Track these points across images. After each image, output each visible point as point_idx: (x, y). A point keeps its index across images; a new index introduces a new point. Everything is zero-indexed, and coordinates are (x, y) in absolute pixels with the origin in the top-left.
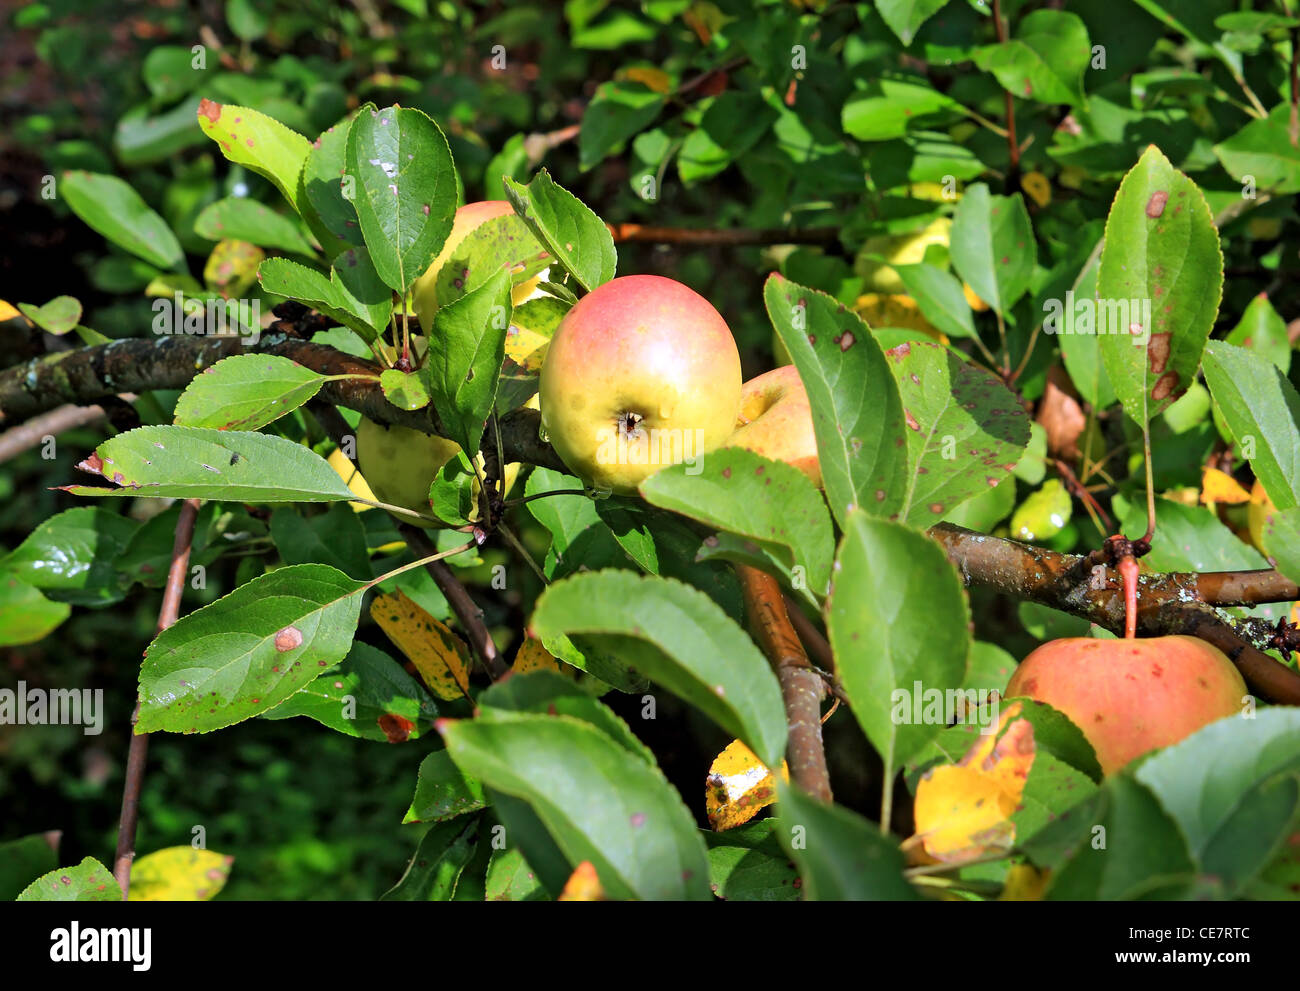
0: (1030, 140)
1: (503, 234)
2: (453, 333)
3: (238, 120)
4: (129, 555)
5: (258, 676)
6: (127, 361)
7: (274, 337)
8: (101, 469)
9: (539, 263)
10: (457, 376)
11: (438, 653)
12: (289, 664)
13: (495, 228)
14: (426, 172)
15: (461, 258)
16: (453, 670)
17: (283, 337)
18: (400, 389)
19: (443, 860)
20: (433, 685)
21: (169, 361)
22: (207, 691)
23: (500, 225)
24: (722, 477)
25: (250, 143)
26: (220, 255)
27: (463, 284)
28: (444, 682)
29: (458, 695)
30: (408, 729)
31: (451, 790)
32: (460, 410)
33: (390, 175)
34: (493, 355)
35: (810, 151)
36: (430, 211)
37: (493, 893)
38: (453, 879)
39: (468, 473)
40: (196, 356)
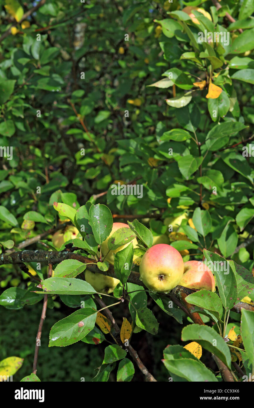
0: (204, 196)
1: (123, 232)
2: (120, 257)
3: (61, 206)
4: (24, 297)
5: (75, 333)
6: (28, 256)
7: (65, 252)
8: (42, 287)
9: (131, 238)
10: (121, 266)
11: (103, 322)
12: (82, 330)
13: (121, 230)
14: (106, 218)
15: (113, 237)
16: (107, 327)
17: (67, 252)
18: (102, 266)
19: (105, 370)
20: (102, 330)
21: (39, 256)
22: (64, 337)
23: (122, 230)
24: (201, 296)
25: (64, 211)
26: (25, 223)
27: (114, 242)
28: (105, 329)
29: (108, 332)
30: (98, 341)
31: (111, 356)
32: (122, 274)
33: (98, 219)
34: (129, 262)
35: (155, 198)
36: (106, 227)
37: (118, 380)
38: (108, 375)
39: (121, 287)
40: (46, 255)
